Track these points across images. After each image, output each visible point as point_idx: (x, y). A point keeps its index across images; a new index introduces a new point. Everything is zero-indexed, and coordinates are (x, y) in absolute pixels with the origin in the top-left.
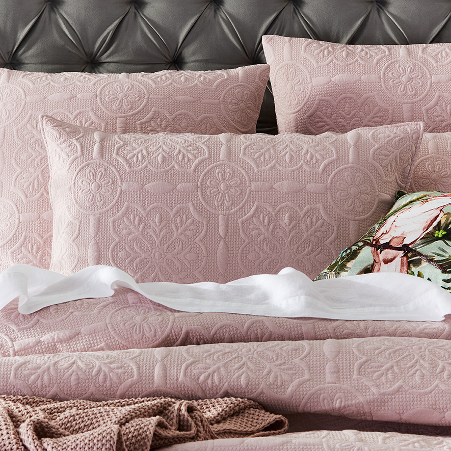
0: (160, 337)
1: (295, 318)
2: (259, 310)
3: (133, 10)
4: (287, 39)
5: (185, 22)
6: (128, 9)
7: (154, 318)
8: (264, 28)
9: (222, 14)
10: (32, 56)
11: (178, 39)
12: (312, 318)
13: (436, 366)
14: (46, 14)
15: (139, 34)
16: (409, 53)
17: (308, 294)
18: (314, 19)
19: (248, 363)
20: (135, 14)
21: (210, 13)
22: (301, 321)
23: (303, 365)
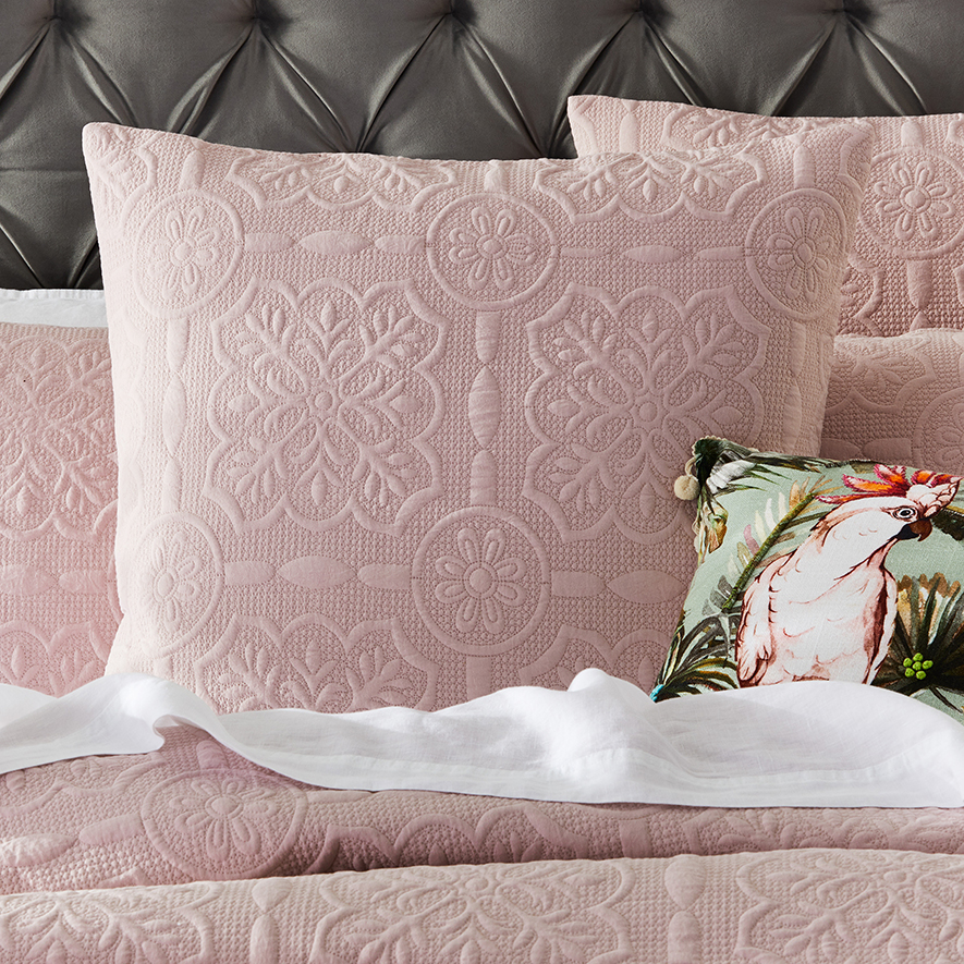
0: (272, 852)
1: (602, 805)
2: (513, 785)
3: (258, 36)
4: (627, 104)
5: (383, 66)
6: (244, 34)
7: (257, 804)
8: (573, 77)
9: (472, 45)
10: (16, 151)
11: (366, 106)
12: (644, 805)
13: (937, 923)
14: (48, 48)
15: (272, 94)
16: (923, 136)
17: (637, 743)
18: (696, 56)
19: (479, 917)
20: (263, 47)
21: (442, 43)
22: (617, 812)
23: (613, 921)
